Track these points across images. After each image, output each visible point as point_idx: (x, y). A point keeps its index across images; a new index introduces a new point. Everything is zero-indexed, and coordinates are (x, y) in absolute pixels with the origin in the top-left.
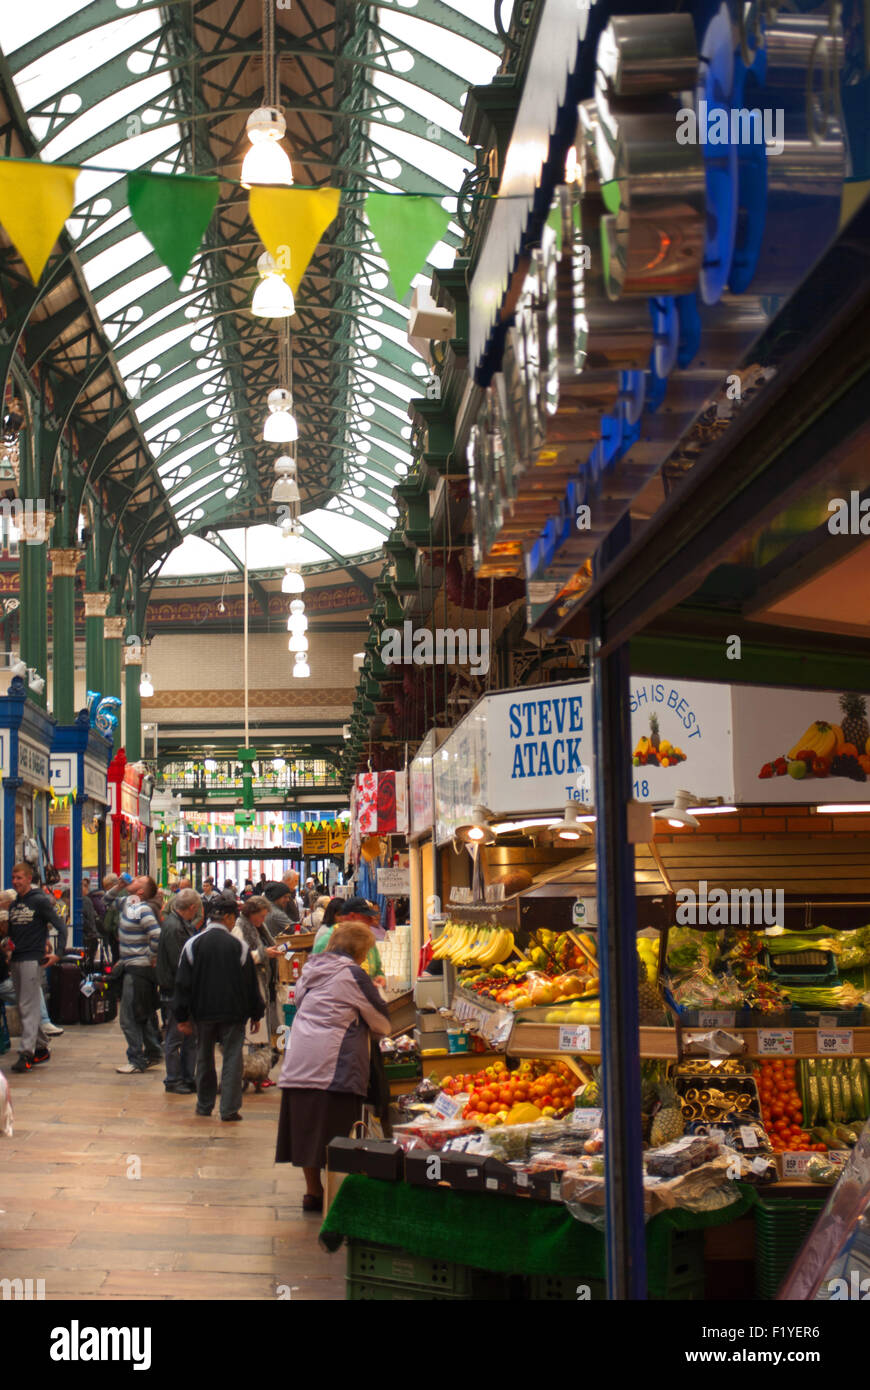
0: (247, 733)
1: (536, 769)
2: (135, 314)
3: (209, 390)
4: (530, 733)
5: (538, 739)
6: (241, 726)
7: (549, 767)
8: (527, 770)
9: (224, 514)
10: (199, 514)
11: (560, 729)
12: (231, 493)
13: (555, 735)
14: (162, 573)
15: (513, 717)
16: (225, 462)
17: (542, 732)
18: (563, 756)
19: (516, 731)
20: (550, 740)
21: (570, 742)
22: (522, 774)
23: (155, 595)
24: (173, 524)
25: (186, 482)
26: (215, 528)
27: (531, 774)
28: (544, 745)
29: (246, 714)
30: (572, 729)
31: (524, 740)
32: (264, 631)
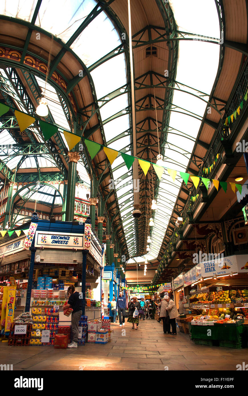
0: (138, 283)
1: (208, 271)
2: (127, 230)
3: (135, 239)
4: (207, 267)
5: (208, 267)
6: (137, 282)
7: (210, 271)
8: (207, 271)
9: (135, 255)
10: (132, 255)
11: (212, 266)
12: (136, 252)
13: (211, 266)
14: (127, 263)
15: (204, 265)
16: (135, 248)
17: (209, 266)
18: (212, 269)
19: (205, 266)
20: (210, 267)
21: (213, 267)
22: (206, 272)
23: (127, 266)
24: (129, 257)
25: (131, 251)
26: (133, 257)
27: (208, 272)
28: (209, 268)
29: (138, 281)
30: (213, 265)
31: (206, 268)
32: (139, 270)
